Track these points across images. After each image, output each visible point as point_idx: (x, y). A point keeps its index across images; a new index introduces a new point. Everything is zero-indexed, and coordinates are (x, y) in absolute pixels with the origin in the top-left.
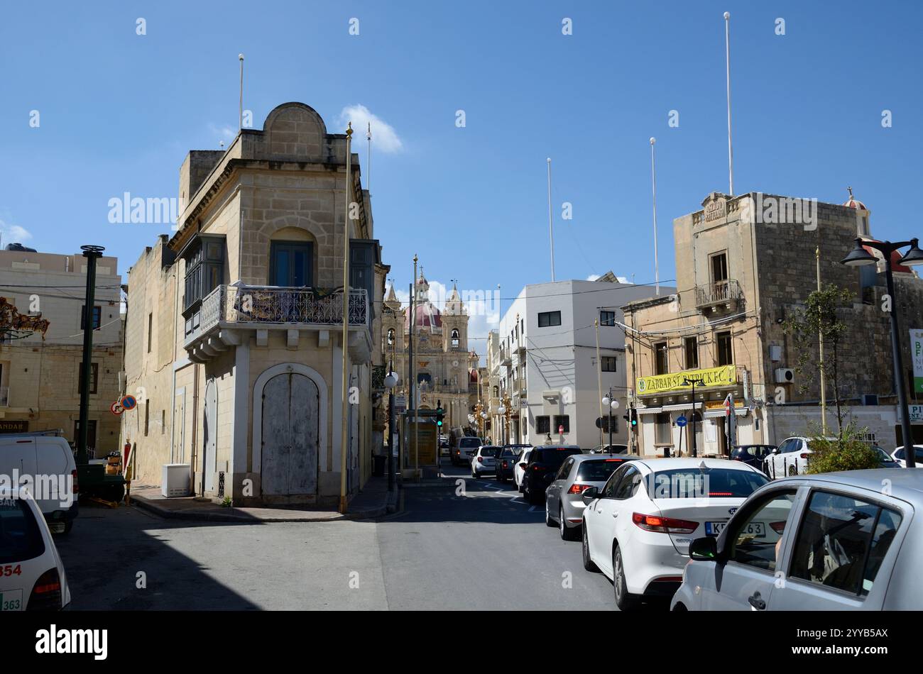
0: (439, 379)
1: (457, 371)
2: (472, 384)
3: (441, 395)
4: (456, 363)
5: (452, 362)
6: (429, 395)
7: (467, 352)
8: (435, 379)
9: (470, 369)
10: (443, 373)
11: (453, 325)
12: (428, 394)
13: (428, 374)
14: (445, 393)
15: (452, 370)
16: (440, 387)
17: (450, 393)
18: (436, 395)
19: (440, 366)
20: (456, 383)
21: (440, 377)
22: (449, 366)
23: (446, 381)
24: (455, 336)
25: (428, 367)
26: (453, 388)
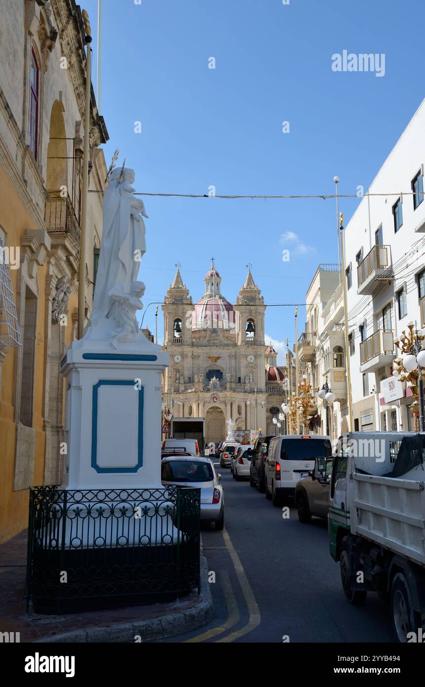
0: (232, 376)
1: (253, 367)
2: (269, 383)
3: (234, 394)
4: (251, 358)
5: (246, 356)
6: (221, 395)
7: (264, 345)
8: (227, 376)
9: (268, 367)
10: (237, 369)
11: (248, 315)
12: (218, 393)
13: (219, 371)
14: (239, 392)
15: (247, 366)
16: (233, 385)
17: (245, 392)
18: (229, 394)
19: (233, 361)
20: (251, 381)
21: (234, 374)
22: (243, 362)
23: (240, 378)
24: (251, 328)
25: (219, 362)
26: (248, 387)
